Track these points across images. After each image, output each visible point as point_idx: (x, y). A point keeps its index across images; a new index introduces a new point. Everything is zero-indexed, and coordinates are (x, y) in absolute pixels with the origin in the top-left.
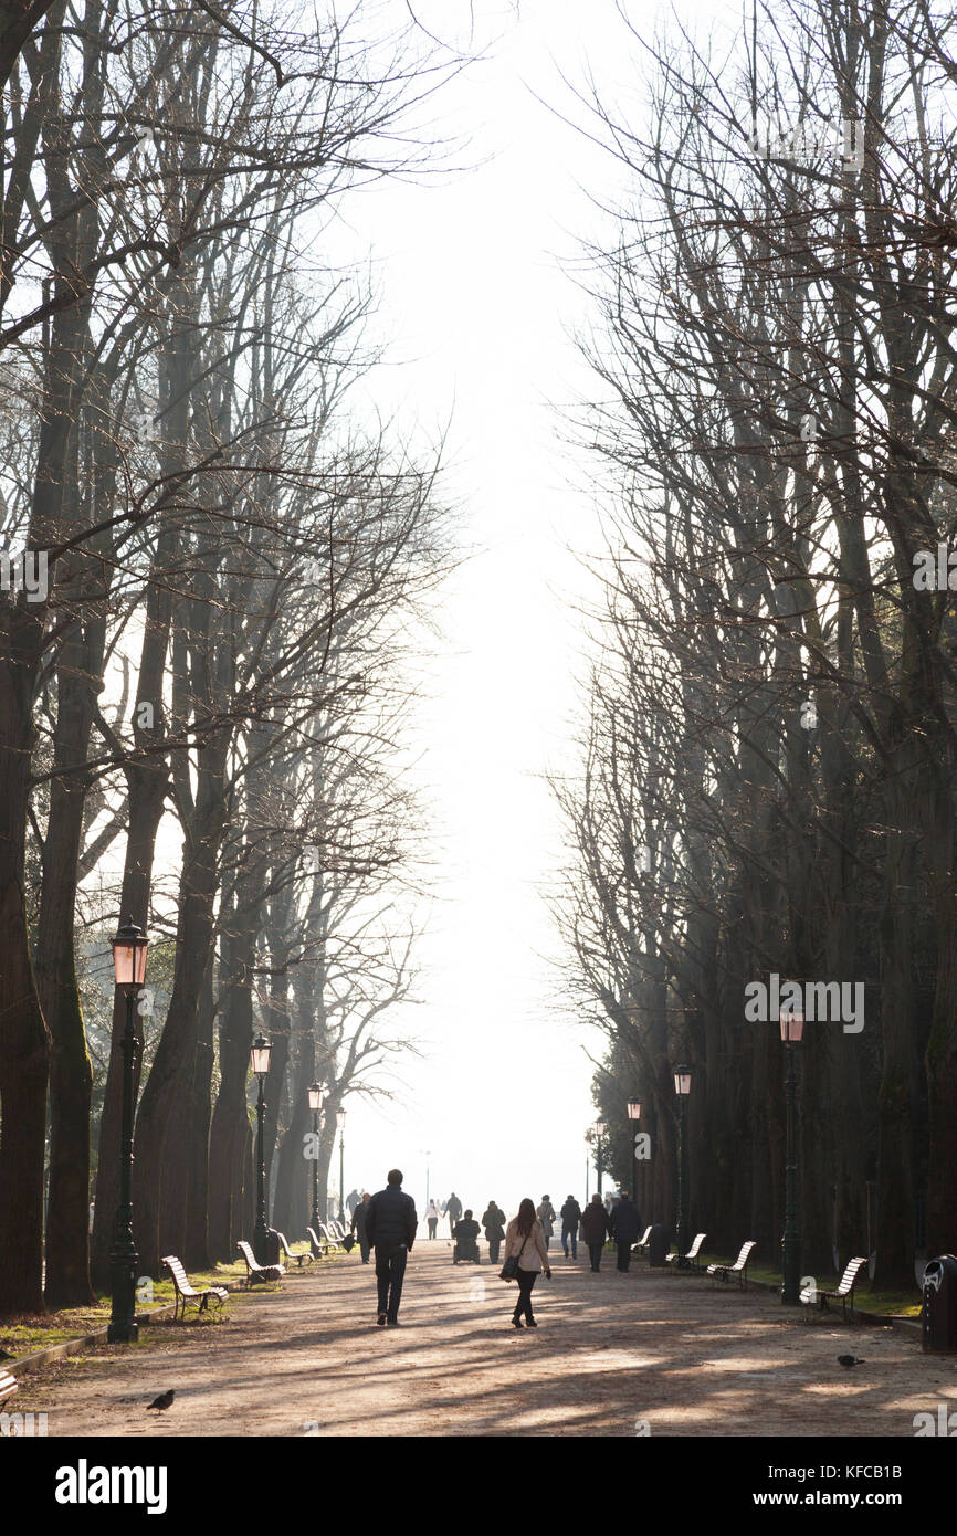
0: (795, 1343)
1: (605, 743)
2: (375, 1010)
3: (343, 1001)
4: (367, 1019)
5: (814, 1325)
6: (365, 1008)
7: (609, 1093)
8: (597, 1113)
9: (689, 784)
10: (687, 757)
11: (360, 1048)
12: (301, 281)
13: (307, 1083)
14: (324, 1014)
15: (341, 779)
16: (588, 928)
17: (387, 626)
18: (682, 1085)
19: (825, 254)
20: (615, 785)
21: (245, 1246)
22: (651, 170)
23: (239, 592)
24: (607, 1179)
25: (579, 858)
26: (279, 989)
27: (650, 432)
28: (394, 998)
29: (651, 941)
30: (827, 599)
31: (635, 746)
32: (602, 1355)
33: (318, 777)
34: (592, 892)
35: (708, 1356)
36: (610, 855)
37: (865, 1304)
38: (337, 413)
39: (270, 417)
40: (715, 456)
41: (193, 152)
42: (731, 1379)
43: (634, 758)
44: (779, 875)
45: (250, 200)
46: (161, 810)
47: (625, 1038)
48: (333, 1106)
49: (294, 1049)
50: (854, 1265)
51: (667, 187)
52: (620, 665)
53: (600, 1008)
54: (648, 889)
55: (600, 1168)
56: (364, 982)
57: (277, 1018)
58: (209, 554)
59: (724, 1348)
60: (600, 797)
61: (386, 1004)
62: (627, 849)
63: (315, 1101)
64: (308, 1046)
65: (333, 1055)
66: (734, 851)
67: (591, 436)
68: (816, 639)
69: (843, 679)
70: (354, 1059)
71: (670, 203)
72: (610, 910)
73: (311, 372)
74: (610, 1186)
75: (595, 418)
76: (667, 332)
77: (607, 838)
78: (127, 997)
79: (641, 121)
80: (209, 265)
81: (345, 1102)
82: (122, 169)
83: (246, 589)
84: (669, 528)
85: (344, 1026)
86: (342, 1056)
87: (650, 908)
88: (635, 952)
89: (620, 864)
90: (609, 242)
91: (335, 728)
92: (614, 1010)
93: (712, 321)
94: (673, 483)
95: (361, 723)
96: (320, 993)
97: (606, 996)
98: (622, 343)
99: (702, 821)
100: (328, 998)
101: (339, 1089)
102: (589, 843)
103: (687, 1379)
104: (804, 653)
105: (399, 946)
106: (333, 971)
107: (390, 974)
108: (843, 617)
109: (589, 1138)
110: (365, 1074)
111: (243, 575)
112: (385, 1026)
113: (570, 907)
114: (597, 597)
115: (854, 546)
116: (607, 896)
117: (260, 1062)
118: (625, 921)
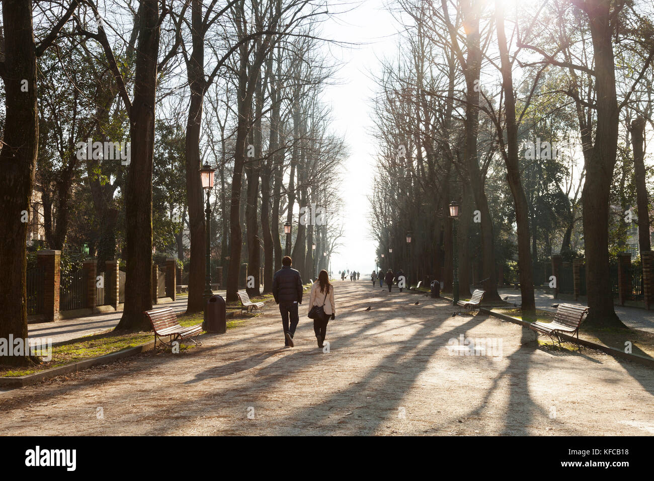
0: (408, 296)
1: (377, 189)
2: (336, 238)
3: (330, 237)
4: (335, 240)
5: (412, 293)
6: (335, 238)
7: (379, 253)
8: (377, 256)
9: (392, 196)
10: (392, 192)
11: (334, 245)
12: (320, 105)
13: (324, 251)
14: (327, 239)
15: (329, 196)
16: (374, 223)
17: (337, 168)
18: (391, 251)
19: (414, 99)
20: (378, 197)
21: (311, 280)
22: (381, 83)
23: (308, 163)
24: (379, 268)
25: (372, 210)
26: (318, 234)
27: (384, 133)
28: (340, 236)
29: (386, 226)
30: (415, 163)
31: (382, 190)
32: (373, 299)
33: (325, 196)
34: (375, 216)
35: (392, 299)
36: (378, 210)
37: (421, 289)
38: (327, 130)
39: (313, 131)
40: (394, 136)
41: (298, 82)
42: (395, 303)
43: (382, 192)
44: (407, 212)
45: (309, 90)
46: (294, 202)
47: (381, 242)
48: (329, 255)
49: (321, 245)
50: (420, 283)
51: (385, 87)
52: (379, 175)
53: (377, 237)
54: (385, 217)
55: (377, 266)
56: (334, 234)
57: (318, 240)
58: (303, 156)
59: (395, 298)
60: (376, 199)
61: (338, 237)
62: (381, 209)
63: (325, 254)
64: (324, 245)
65: (329, 246)
66: (399, 209)
67: (373, 133)
68: (413, 170)
69: (418, 177)
70: (333, 247)
71: (385, 90)
72: (378, 220)
73: (321, 123)
74: (379, 269)
75: (373, 130)
76: (385, 113)
77: (378, 206)
78: (289, 236)
79: (380, 76)
80: (302, 101)
81: (331, 255)
82: (285, 85)
83: (310, 161)
84: (388, 150)
85: (331, 241)
86: (330, 247)
87: (385, 220)
88: (383, 227)
89: (380, 211)
90: (374, 97)
91: (328, 187)
92: (379, 238)
93: (393, 111)
94: (388, 142)
95: (332, 186)
96: (326, 235)
97: (378, 235)
98: (377, 116)
99: (393, 203)
100: (328, 236)
101: (330, 252)
102: (374, 208)
103: (387, 303)
104: (411, 173)
105: (340, 226)
106: (328, 231)
107: (339, 232)
108: (418, 166)
109: (375, 261)
110: (335, 250)
111: (309, 158)
112: (339, 241)
113: (371, 219)
114: (375, 163)
115: (420, 153)
116: (377, 216)
117: (314, 247)
118: (381, 221)
